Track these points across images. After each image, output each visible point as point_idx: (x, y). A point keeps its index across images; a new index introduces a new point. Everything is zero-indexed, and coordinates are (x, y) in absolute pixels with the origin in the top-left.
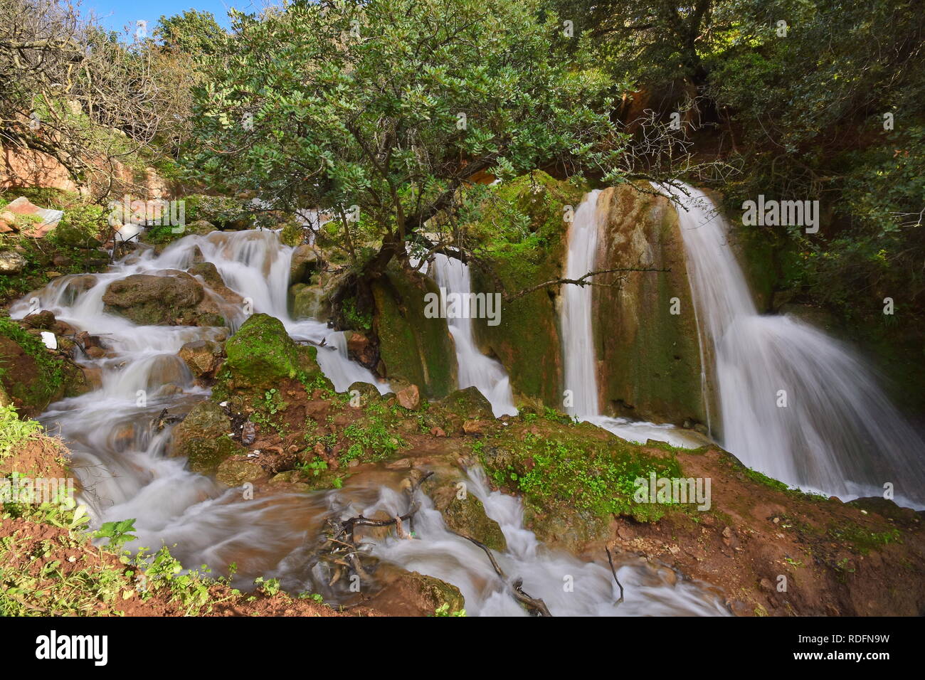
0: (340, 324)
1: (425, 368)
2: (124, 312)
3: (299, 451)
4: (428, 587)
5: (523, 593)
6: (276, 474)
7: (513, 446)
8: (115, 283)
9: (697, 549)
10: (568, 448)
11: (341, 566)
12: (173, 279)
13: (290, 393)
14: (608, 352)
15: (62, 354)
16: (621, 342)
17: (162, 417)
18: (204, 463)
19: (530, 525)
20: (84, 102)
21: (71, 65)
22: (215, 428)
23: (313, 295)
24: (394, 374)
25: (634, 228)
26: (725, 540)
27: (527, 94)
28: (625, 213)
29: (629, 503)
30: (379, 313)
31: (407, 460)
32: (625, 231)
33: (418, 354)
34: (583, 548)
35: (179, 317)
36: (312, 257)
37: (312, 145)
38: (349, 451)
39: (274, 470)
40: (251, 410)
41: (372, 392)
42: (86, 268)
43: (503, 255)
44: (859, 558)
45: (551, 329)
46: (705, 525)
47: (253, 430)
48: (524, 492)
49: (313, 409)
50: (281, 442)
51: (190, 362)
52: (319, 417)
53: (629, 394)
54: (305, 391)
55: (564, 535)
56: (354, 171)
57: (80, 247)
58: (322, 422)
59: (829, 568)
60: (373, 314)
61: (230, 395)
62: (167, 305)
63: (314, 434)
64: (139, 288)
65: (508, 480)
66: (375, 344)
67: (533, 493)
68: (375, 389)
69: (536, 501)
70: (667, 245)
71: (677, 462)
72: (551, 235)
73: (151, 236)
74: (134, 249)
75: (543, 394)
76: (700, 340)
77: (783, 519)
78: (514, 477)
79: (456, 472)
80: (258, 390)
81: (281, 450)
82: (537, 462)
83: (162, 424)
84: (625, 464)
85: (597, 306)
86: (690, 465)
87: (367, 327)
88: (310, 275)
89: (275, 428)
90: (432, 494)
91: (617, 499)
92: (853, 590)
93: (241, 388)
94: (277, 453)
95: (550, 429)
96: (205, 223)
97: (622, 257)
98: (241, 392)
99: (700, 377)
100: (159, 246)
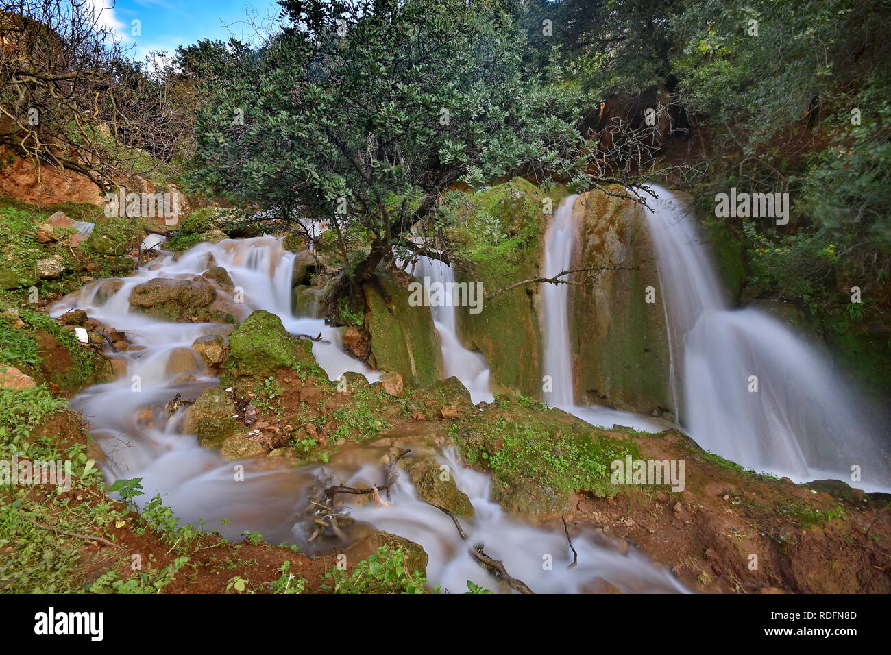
0: (335, 321)
1: (412, 360)
2: (147, 311)
3: (293, 431)
4: (392, 543)
5: (484, 555)
6: (271, 450)
7: (485, 429)
8: (139, 286)
9: (650, 522)
10: (534, 430)
11: (320, 526)
12: (190, 282)
13: (286, 380)
14: (583, 345)
15: (92, 347)
16: (595, 337)
17: (176, 400)
18: (211, 439)
19: (497, 499)
20: (111, 126)
21: (98, 94)
22: (221, 410)
23: (312, 295)
24: (383, 366)
25: (608, 229)
26: (676, 514)
27: (497, 107)
28: (599, 216)
29: (589, 480)
30: (370, 311)
31: (388, 439)
32: (599, 233)
33: (406, 347)
34: (544, 519)
35: (195, 316)
36: (311, 262)
37: (298, 159)
38: (337, 431)
39: (271, 447)
40: (253, 395)
41: (361, 381)
42: (115, 273)
43: (485, 257)
44: (802, 532)
45: (529, 324)
46: (658, 501)
47: (254, 412)
48: (494, 469)
49: (306, 395)
50: (278, 423)
51: (203, 354)
52: (312, 402)
53: (602, 385)
54: (300, 378)
55: (528, 508)
56: (337, 182)
57: (110, 254)
58: (315, 407)
59: (774, 541)
60: (365, 311)
61: (235, 382)
62: (183, 305)
63: (307, 417)
64: (160, 291)
65: (480, 459)
66: (367, 339)
67: (502, 470)
68: (364, 378)
69: (504, 478)
70: (638, 245)
71: (635, 444)
72: (530, 238)
73: (172, 245)
74: (157, 256)
75: (521, 384)
76: (669, 334)
77: (733, 497)
78: (485, 456)
79: (432, 451)
80: (258, 377)
81: (277, 430)
82: (505, 443)
83: (176, 406)
84: (586, 445)
85: (573, 302)
86: (649, 447)
87: (359, 323)
88: (310, 277)
89: (273, 411)
90: (408, 469)
91: (578, 476)
92: (794, 562)
93: (244, 376)
94: (274, 432)
95: (520, 414)
96: (218, 232)
97: (596, 257)
98: (244, 379)
99: (669, 368)
100: (178, 253)
